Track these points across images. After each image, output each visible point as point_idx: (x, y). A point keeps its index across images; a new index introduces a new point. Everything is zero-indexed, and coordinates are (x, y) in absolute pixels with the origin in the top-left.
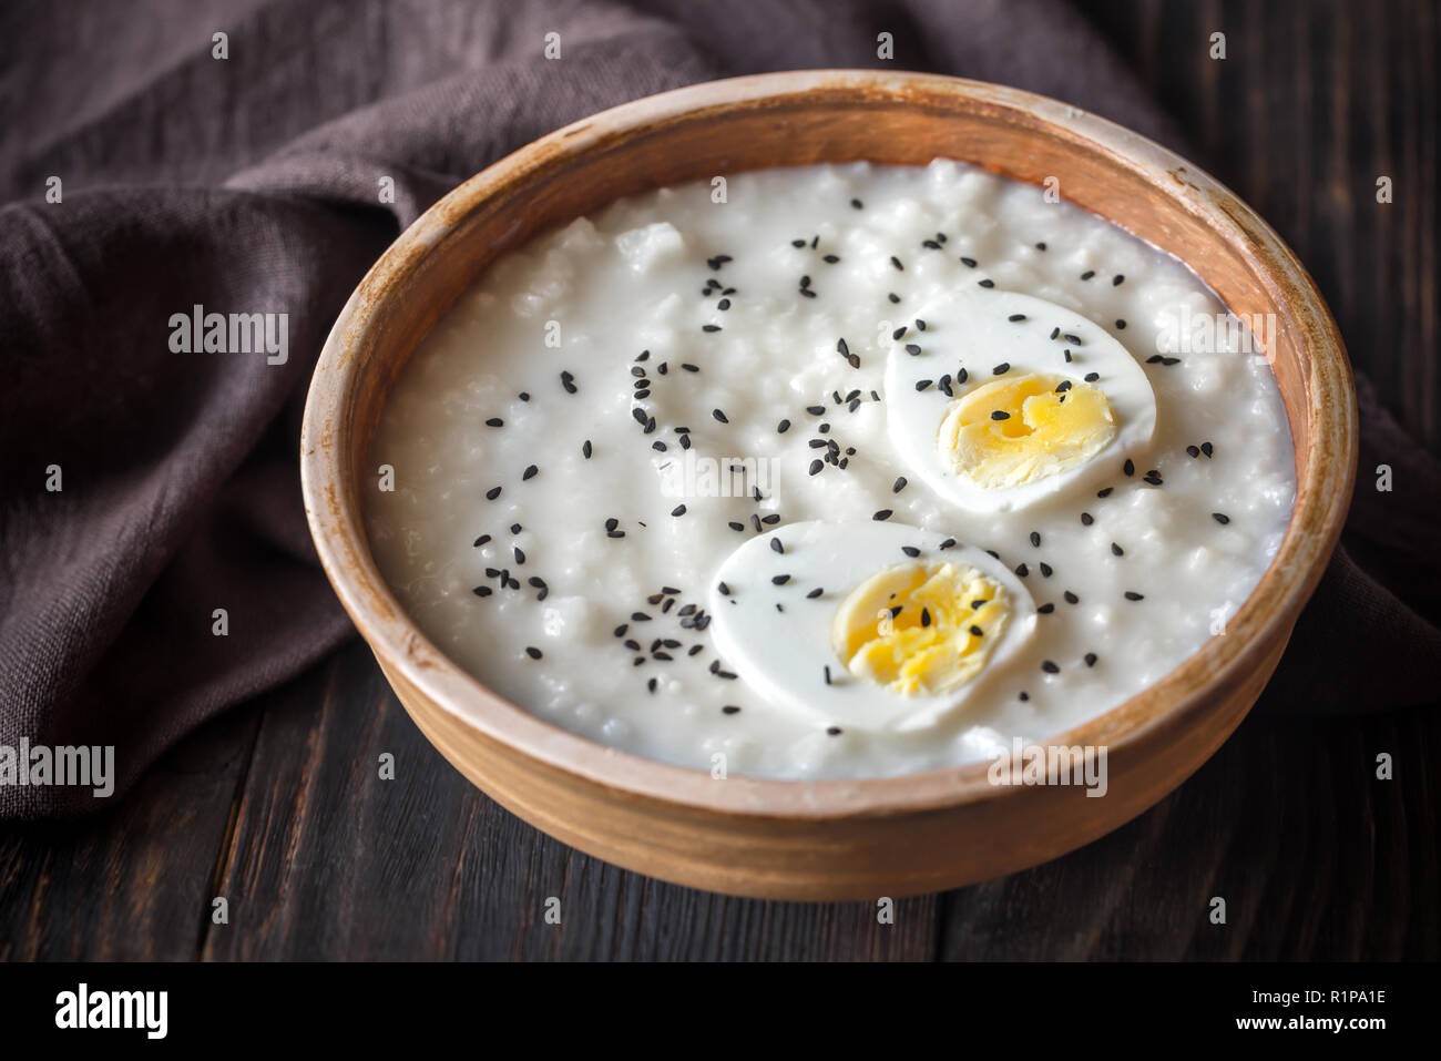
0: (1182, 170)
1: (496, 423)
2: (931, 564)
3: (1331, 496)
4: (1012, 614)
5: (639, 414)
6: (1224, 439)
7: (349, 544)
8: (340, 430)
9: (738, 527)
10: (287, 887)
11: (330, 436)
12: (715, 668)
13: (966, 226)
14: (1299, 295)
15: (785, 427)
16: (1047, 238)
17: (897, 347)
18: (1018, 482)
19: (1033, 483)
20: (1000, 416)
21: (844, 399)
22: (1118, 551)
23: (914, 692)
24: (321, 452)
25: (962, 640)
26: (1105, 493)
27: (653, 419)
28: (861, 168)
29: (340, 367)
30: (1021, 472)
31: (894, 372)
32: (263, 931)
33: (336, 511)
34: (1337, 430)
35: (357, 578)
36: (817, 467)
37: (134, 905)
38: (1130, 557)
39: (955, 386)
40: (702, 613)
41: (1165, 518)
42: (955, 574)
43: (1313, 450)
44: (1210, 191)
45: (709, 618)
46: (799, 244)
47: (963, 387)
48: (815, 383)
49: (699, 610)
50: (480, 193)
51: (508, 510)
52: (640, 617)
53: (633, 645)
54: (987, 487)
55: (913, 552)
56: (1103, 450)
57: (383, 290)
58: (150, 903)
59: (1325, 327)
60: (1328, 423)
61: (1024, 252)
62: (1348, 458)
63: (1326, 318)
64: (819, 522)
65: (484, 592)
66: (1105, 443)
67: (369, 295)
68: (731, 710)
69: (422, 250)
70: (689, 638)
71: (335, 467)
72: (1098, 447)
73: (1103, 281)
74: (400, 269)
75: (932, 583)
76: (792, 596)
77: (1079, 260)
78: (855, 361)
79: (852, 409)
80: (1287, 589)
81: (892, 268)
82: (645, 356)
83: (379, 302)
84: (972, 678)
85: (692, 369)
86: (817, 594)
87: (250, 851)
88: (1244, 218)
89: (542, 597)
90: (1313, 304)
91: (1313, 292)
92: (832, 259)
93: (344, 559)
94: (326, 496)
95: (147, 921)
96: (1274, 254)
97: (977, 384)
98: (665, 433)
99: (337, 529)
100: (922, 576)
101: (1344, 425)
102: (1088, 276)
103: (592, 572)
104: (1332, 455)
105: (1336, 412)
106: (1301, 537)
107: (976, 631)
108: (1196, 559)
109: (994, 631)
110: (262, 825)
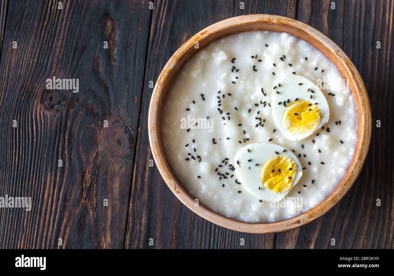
0: (338, 51)
1: (188, 110)
2: (281, 156)
3: (365, 150)
4: (297, 171)
5: (219, 109)
6: (343, 119)
7: (160, 158)
8: (156, 125)
9: (240, 142)
10: (146, 188)
11: (154, 127)
12: (236, 181)
13: (290, 53)
14: (362, 91)
15: (250, 111)
16: (308, 56)
17: (274, 91)
18: (300, 133)
19: (303, 134)
20: (296, 114)
21: (263, 103)
22: (320, 151)
23: (277, 192)
24: (153, 131)
25: (287, 180)
26: (318, 135)
27: (222, 111)
28: (266, 32)
29: (155, 106)
30: (300, 131)
31: (273, 98)
32: (142, 199)
33: (157, 149)
34: (367, 132)
35: (163, 168)
36: (257, 126)
37: (115, 192)
38: (322, 152)
39: (287, 104)
40: (233, 167)
41: (330, 143)
42: (286, 160)
43: (362, 136)
44: (344, 58)
45: (235, 168)
46: (253, 57)
47: (289, 104)
48: (256, 98)
49: (233, 166)
50: (183, 52)
51: (191, 135)
52: (220, 166)
53: (219, 174)
54: (293, 134)
55: (277, 153)
56: (318, 126)
57: (163, 83)
58: (118, 192)
59: (367, 100)
60: (365, 129)
61: (302, 60)
62: (369, 139)
63: (367, 98)
64: (257, 143)
65: (188, 159)
66: (318, 124)
67: (160, 84)
68: (240, 192)
69: (171, 70)
70: (231, 173)
71: (156, 136)
72: (317, 126)
73: (319, 71)
74: (166, 77)
75: (281, 162)
76: (252, 164)
77: (314, 64)
78: (265, 95)
79: (264, 106)
80: (354, 176)
81: (273, 66)
82: (220, 92)
83: (162, 87)
84: (289, 190)
85: (230, 95)
86: (257, 165)
87: (137, 179)
88: (351, 66)
89: (200, 161)
90: (365, 94)
91: (365, 90)
92: (260, 61)
93: (160, 162)
94: (155, 144)
95: (118, 197)
96: (357, 78)
97: (292, 104)
98: (224, 115)
99: (158, 154)
100: (279, 159)
101: (369, 130)
102: (316, 69)
103: (211, 153)
104: (366, 139)
105: (368, 126)
106: (358, 162)
107: (290, 178)
108: (336, 154)
109: (293, 177)
110: (139, 172)
